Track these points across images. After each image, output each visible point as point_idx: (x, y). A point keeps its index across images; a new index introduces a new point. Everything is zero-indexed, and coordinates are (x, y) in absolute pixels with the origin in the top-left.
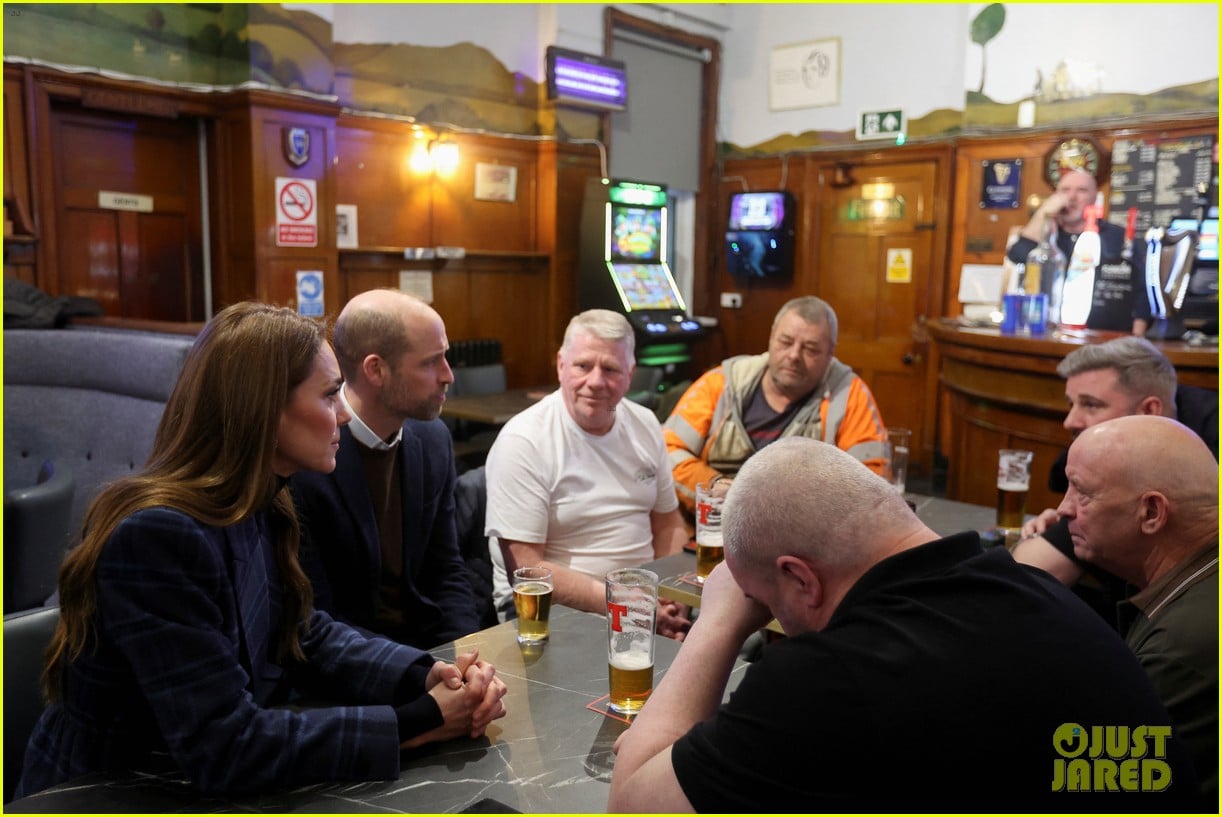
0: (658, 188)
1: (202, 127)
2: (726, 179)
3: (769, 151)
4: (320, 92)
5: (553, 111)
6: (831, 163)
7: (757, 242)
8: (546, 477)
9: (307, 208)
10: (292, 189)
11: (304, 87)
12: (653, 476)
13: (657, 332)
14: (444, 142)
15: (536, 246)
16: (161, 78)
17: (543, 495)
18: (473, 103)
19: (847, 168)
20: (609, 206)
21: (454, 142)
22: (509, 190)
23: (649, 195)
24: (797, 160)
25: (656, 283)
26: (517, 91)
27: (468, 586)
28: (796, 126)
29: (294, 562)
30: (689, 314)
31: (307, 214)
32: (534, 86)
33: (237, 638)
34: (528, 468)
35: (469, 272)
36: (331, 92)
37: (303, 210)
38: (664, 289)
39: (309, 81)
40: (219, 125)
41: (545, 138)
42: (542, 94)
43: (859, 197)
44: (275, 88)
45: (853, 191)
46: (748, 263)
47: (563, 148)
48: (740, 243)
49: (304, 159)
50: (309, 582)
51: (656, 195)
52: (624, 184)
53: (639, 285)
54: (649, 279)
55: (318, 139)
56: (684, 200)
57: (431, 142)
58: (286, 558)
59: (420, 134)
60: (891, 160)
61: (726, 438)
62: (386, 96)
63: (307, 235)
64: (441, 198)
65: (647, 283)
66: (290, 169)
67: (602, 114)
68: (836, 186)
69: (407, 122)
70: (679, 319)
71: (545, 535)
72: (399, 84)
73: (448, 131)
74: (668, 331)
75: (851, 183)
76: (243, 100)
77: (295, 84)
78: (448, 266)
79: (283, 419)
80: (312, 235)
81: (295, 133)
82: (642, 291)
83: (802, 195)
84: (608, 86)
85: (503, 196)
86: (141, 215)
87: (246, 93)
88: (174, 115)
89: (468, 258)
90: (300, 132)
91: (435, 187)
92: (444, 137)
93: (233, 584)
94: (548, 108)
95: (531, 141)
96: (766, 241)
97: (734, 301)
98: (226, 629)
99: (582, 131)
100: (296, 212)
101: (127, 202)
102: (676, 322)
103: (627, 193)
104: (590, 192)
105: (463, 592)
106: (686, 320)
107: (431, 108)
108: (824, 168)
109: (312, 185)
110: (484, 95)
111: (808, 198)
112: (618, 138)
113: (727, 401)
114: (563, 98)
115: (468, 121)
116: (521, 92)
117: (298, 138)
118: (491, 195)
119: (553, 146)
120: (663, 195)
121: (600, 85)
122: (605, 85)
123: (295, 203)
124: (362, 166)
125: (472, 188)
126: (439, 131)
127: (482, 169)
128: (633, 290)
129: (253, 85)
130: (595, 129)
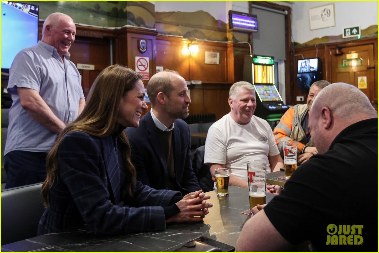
0: (270, 58)
1: (111, 42)
2: (296, 55)
3: (311, 44)
4: (150, 28)
5: (232, 33)
6: (334, 47)
7: (308, 77)
8: (224, 140)
9: (146, 67)
10: (141, 60)
11: (145, 26)
12: (266, 140)
13: (273, 109)
14: (194, 44)
15: (227, 80)
16: (98, 26)
17: (223, 146)
18: (204, 31)
19: (340, 49)
20: (253, 64)
21: (197, 44)
22: (217, 60)
23: (267, 61)
24: (321, 47)
25: (272, 92)
26: (219, 27)
27: (197, 184)
28: (320, 35)
29: (129, 160)
30: (285, 103)
31: (146, 69)
32: (225, 24)
33: (107, 181)
34: (217, 137)
35: (203, 89)
36: (154, 28)
37: (145, 68)
38: (274, 94)
39: (147, 24)
40: (117, 40)
41: (229, 42)
42: (228, 27)
43: (346, 59)
44: (135, 27)
45: (343, 56)
46: (305, 84)
47: (236, 45)
48: (302, 77)
49: (145, 50)
50: (134, 167)
51: (270, 60)
52: (258, 57)
53: (265, 93)
54: (269, 90)
55: (150, 43)
56: (281, 64)
57: (188, 45)
58: (126, 158)
59: (185, 42)
60: (356, 44)
61: (296, 132)
62: (173, 29)
63: (146, 76)
64: (193, 64)
65: (268, 92)
66: (140, 54)
67: (249, 33)
68: (337, 55)
69: (181, 38)
70: (281, 104)
71: (225, 161)
72: (177, 25)
73: (195, 40)
74: (276, 108)
75: (342, 54)
76: (125, 31)
77: (142, 25)
78: (196, 87)
79: (122, 101)
80: (148, 76)
81: (142, 41)
82: (266, 95)
83: (324, 59)
84: (251, 24)
85: (215, 62)
86: (90, 71)
87: (126, 28)
88: (102, 37)
89: (203, 84)
90: (144, 41)
91: (191, 60)
92: (193, 42)
93: (104, 160)
94: (230, 32)
95: (225, 43)
96: (312, 76)
97: (301, 99)
98: (102, 176)
99: (243, 39)
100: (142, 68)
101: (86, 67)
102: (279, 106)
103: (260, 60)
104: (246, 60)
105: (196, 186)
106: (283, 105)
107: (189, 33)
108: (331, 49)
109: (147, 59)
110: (208, 28)
111: (327, 60)
112: (255, 41)
113: (295, 119)
114: (235, 28)
115: (202, 37)
116: (220, 26)
117: (143, 43)
118: (211, 62)
119: (232, 45)
120: (272, 60)
121: (249, 23)
122: (250, 23)
123: (142, 65)
124: (165, 53)
125: (204, 60)
126: (192, 40)
127: (207, 53)
128: (263, 94)
129: (128, 26)
130: (247, 39)
